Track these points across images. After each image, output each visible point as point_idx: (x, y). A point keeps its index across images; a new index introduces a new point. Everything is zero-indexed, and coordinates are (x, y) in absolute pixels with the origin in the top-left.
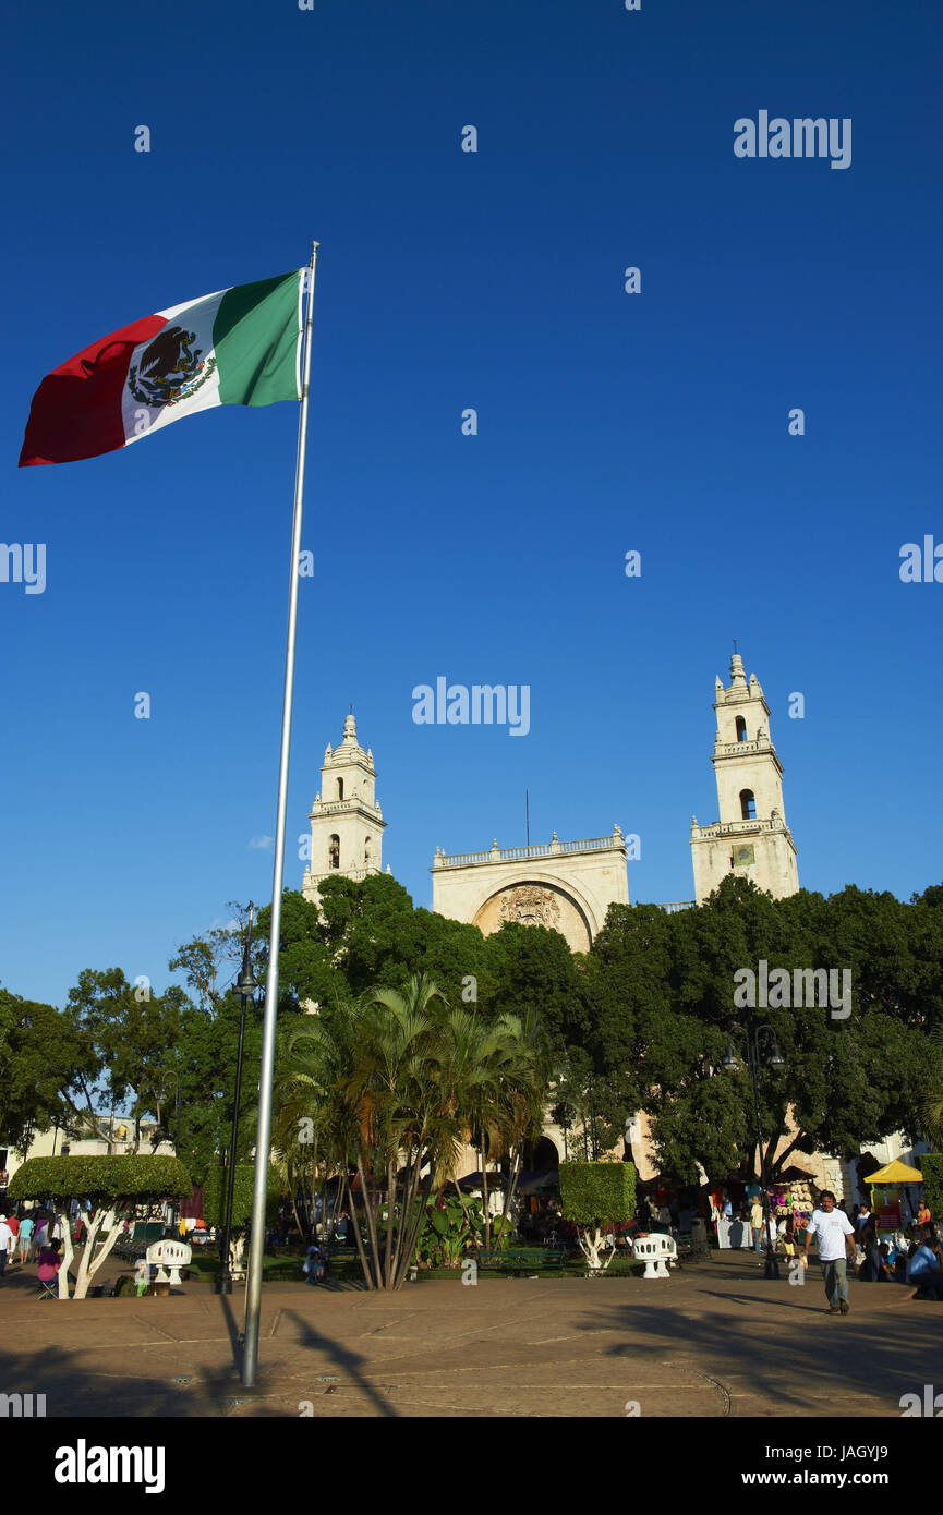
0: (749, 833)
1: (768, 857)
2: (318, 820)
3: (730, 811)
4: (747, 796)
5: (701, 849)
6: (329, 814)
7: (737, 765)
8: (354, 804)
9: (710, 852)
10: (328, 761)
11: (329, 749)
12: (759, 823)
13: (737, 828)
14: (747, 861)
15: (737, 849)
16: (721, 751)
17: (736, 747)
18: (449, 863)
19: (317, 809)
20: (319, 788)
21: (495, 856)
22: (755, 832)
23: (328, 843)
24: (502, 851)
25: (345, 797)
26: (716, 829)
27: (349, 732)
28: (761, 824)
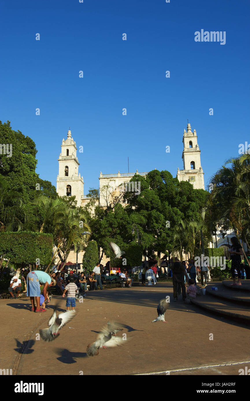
0: (194, 173)
1: (199, 180)
2: (61, 161)
3: (188, 167)
4: (193, 163)
5: (180, 177)
6: (65, 160)
7: (190, 154)
8: (73, 157)
9: (183, 178)
10: (63, 144)
11: (63, 140)
12: (196, 171)
13: (190, 171)
14: (193, 180)
15: (190, 177)
16: (186, 150)
17: (190, 149)
18: (105, 177)
19: (60, 158)
20: (60, 152)
21: (119, 175)
22: (196, 173)
23: (64, 169)
24: (121, 174)
25: (69, 155)
26: (184, 171)
27: (69, 136)
28: (197, 171)
